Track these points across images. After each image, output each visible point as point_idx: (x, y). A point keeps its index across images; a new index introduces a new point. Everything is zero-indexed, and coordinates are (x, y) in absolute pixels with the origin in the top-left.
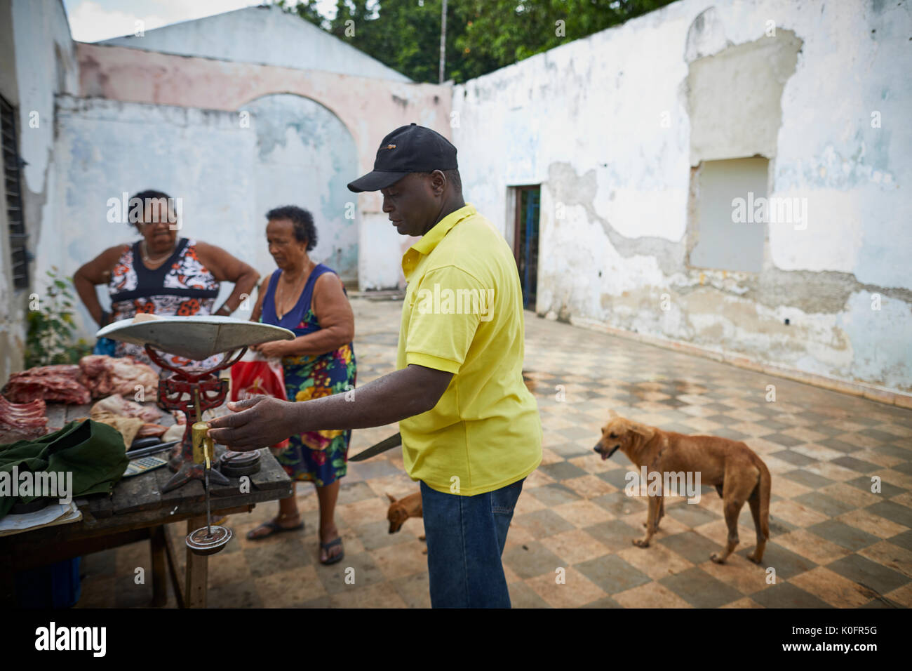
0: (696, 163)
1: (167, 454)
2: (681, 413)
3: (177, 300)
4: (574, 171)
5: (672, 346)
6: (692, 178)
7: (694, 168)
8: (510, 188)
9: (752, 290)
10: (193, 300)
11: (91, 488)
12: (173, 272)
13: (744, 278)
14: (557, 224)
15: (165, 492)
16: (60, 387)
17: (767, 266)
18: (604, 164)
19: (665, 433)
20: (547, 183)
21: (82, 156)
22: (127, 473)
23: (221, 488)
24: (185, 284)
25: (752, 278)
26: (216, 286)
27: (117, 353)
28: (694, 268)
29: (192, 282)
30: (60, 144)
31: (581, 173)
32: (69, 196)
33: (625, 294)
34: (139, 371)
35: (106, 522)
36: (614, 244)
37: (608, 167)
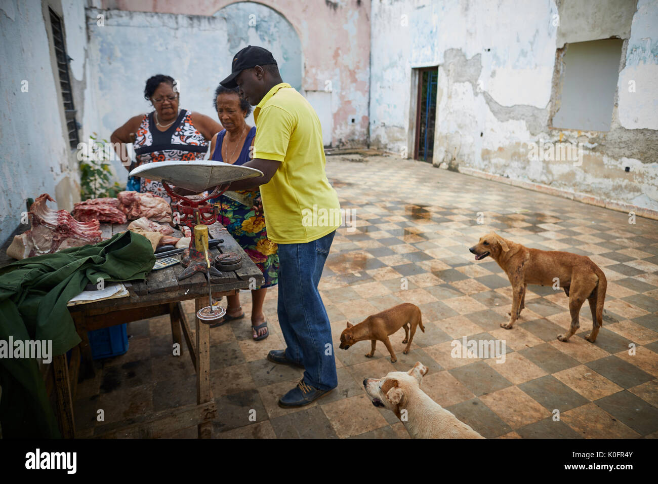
0: (561, 46)
1: (180, 256)
2: (540, 236)
3: (180, 153)
4: (464, 56)
5: (535, 189)
6: (557, 58)
7: (559, 50)
8: (415, 69)
9: (600, 145)
10: (191, 153)
11: (133, 276)
12: (177, 133)
13: (595, 136)
14: (450, 97)
15: (180, 280)
16: (107, 212)
17: (614, 126)
18: (487, 49)
19: (527, 249)
20: (443, 65)
21: (107, 53)
22: (155, 268)
23: (217, 278)
24: (185, 142)
25: (601, 136)
26: (206, 144)
27: (142, 190)
28: (555, 129)
29: (189, 141)
30: (91, 45)
31: (469, 57)
32: (101, 82)
33: (500, 149)
34: (157, 202)
35: (145, 298)
36: (493, 111)
37: (491, 50)
